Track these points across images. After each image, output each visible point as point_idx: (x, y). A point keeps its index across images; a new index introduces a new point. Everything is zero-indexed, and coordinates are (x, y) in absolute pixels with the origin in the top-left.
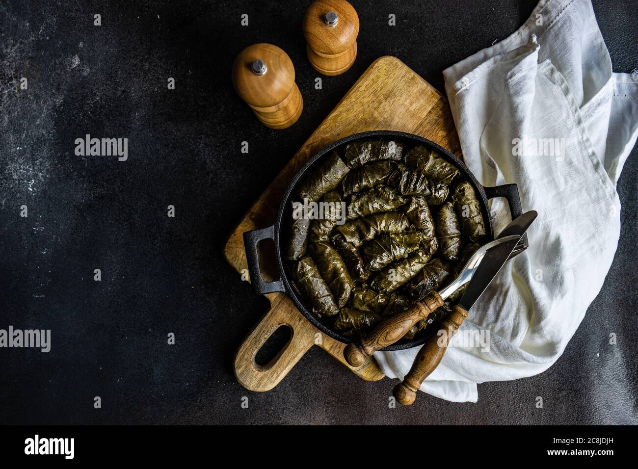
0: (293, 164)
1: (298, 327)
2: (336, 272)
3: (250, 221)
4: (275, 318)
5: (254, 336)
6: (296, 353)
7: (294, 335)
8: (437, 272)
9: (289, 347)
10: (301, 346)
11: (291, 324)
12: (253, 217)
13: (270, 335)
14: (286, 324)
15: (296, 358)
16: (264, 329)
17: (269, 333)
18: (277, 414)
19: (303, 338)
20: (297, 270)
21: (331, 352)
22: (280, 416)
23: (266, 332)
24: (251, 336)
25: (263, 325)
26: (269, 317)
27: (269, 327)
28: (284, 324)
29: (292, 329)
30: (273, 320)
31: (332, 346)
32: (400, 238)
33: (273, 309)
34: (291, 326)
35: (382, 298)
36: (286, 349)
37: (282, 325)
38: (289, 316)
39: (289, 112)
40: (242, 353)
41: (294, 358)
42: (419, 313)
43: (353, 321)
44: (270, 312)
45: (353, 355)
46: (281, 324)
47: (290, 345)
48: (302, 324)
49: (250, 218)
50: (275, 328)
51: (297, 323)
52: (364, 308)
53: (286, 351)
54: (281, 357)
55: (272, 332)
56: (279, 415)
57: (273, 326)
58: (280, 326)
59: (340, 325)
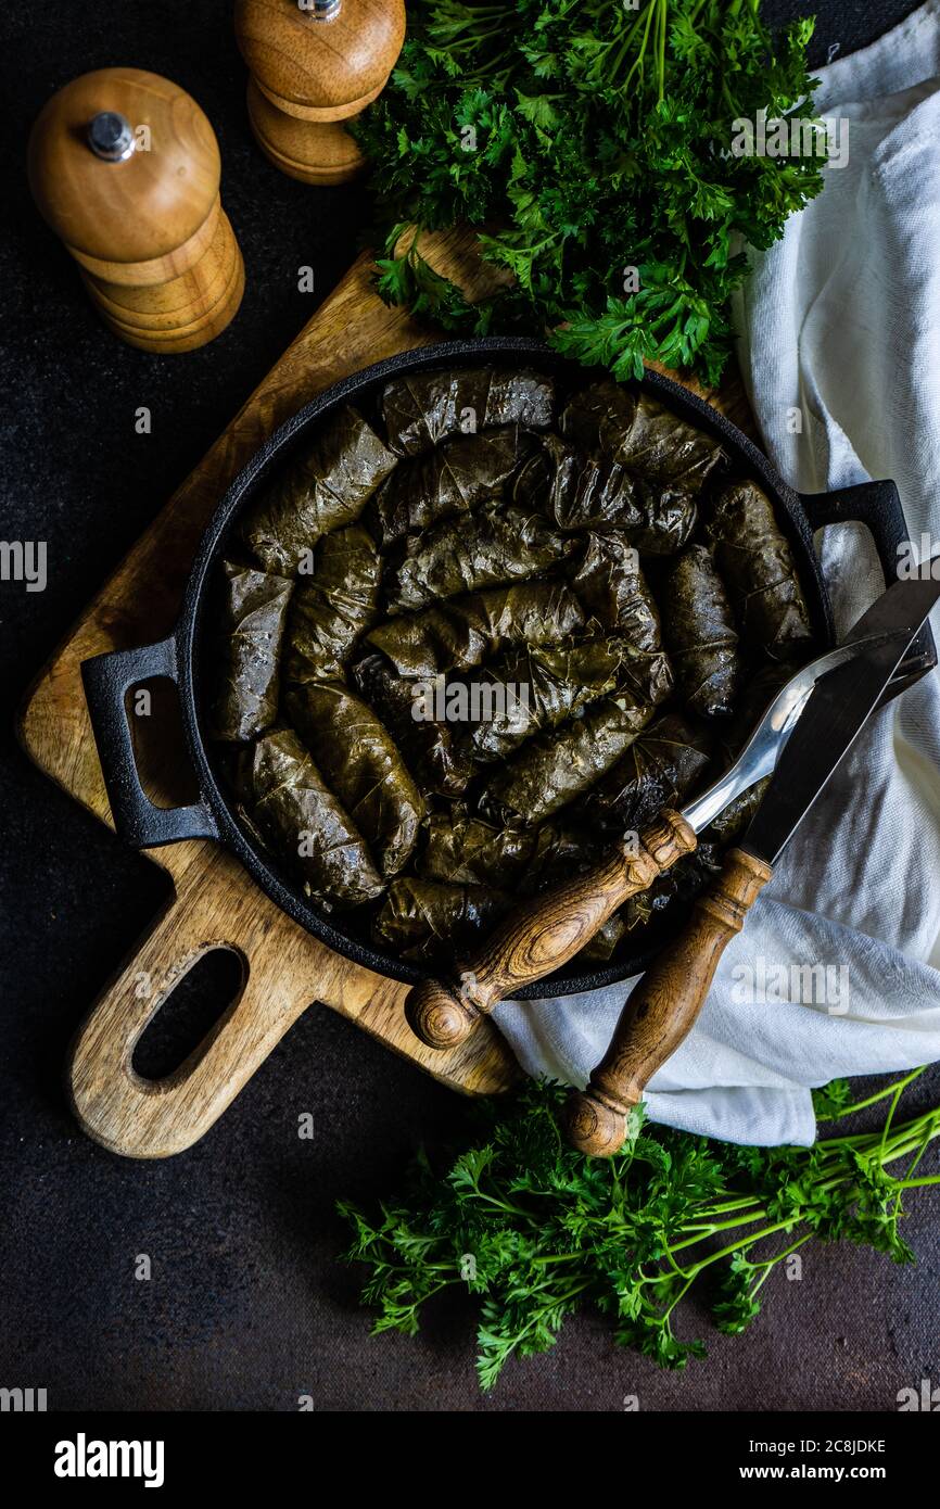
0: (224, 453)
1: (263, 949)
2: (369, 768)
3: (99, 635)
4: (188, 927)
5: (128, 985)
6: (259, 1031)
7: (251, 975)
8: (674, 754)
9: (237, 1015)
10: (275, 1012)
11: (241, 943)
12: (107, 620)
13: (177, 981)
14: (226, 942)
15: (258, 1047)
16: (155, 965)
17: (172, 976)
18: (208, 1226)
19: (280, 982)
20: (253, 768)
21: (367, 1021)
22: (220, 1232)
23: (163, 972)
24: (118, 986)
25: (153, 953)
26: (172, 927)
27: (172, 954)
28: (220, 945)
29: (244, 957)
30: (182, 935)
31: (370, 1002)
32: (557, 658)
33: (181, 900)
34: (239, 950)
35: (514, 841)
36: (228, 1021)
37: (212, 947)
38: (234, 917)
39: (205, 291)
40: (93, 1040)
41: (254, 1047)
42: (627, 876)
43: (429, 916)
44: (175, 909)
45: (435, 1013)
46: (207, 944)
47: (240, 1007)
48: (273, 940)
49: (99, 623)
50: (192, 958)
51: (259, 938)
52: (460, 874)
53: (228, 1026)
54: (214, 1048)
55: (184, 973)
56: (215, 1229)
57: (185, 953)
58: (204, 952)
59: (391, 930)
